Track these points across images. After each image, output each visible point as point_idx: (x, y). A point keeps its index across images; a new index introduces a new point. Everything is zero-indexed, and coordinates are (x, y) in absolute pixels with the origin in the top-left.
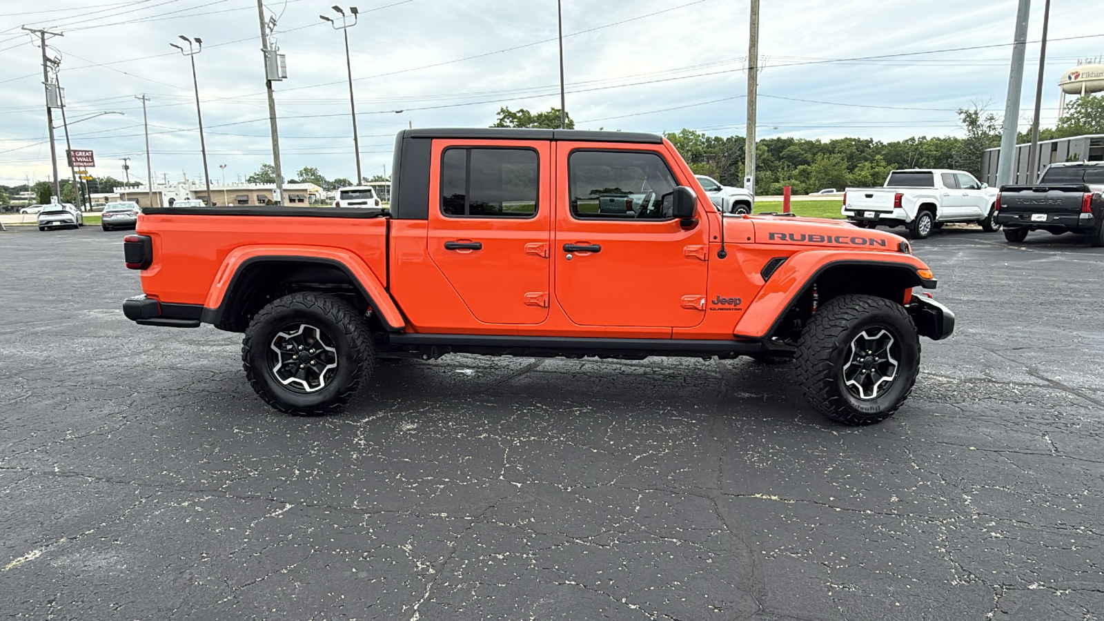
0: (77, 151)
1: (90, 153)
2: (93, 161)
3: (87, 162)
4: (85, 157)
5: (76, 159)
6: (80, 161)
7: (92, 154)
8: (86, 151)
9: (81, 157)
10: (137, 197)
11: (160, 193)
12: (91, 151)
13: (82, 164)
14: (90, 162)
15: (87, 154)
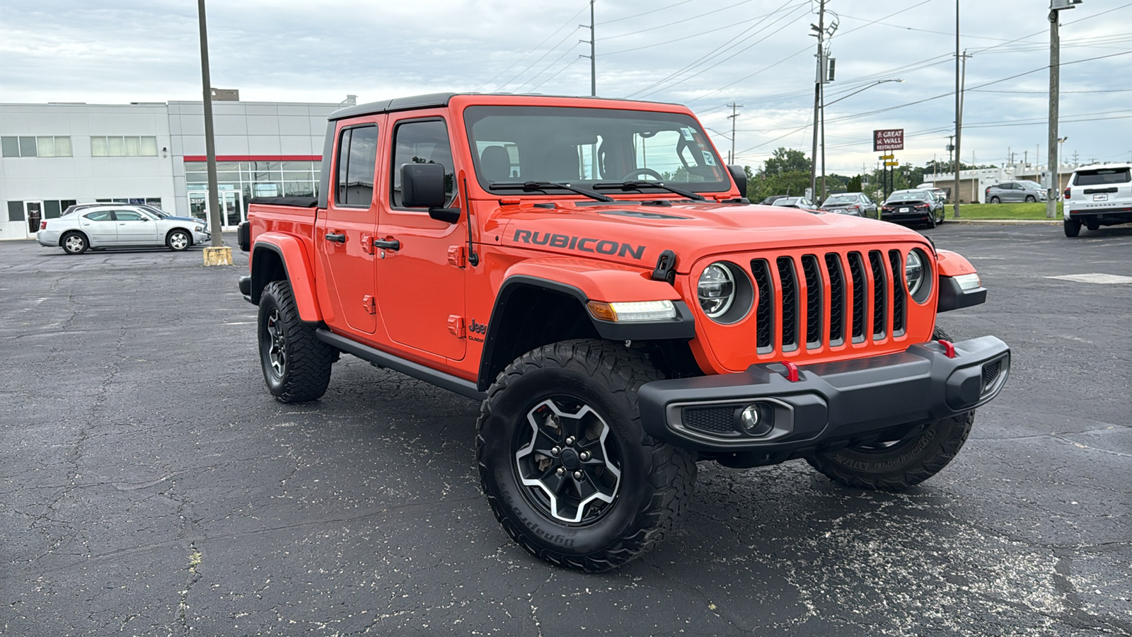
0: (884, 131)
1: (900, 132)
2: (902, 143)
3: (895, 144)
4: (894, 138)
5: (883, 141)
6: (887, 144)
7: (902, 134)
8: (896, 131)
9: (889, 138)
10: (949, 186)
11: (977, 180)
12: (902, 130)
13: (888, 147)
14: (898, 144)
15: (897, 134)
